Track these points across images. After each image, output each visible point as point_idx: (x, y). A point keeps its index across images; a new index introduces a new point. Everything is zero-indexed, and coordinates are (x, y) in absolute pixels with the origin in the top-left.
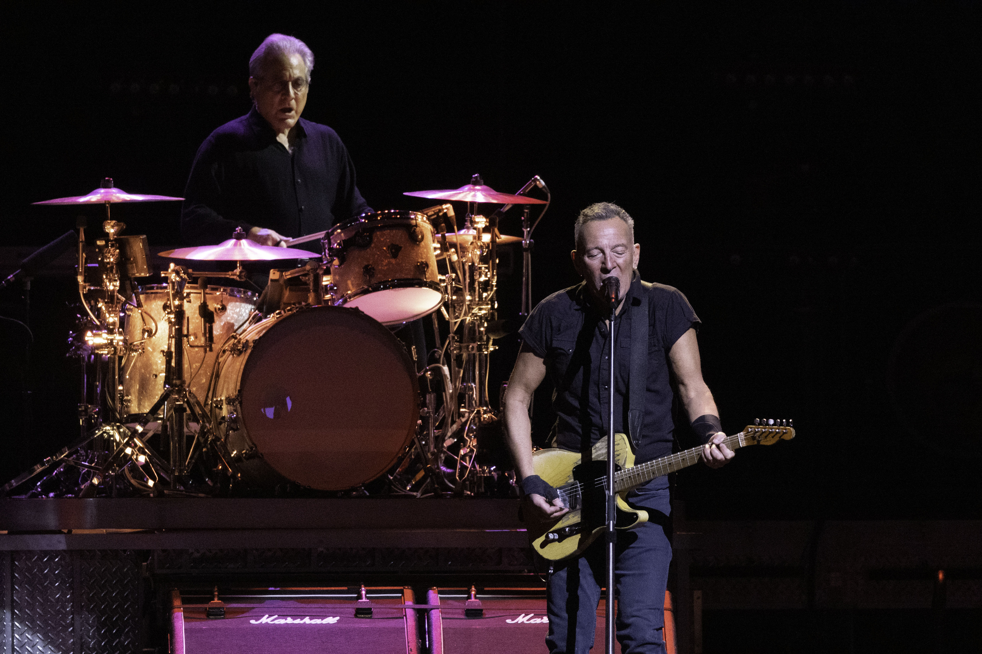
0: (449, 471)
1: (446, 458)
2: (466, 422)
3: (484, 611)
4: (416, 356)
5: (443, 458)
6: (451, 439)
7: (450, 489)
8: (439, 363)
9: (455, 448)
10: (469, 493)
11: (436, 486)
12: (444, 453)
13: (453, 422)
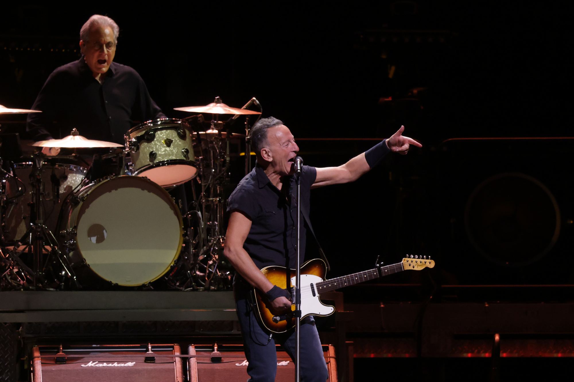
0: (201, 274)
1: (199, 267)
2: (212, 245)
3: (222, 359)
4: (182, 206)
5: (198, 267)
6: (203, 255)
7: (202, 286)
8: (195, 210)
9: (205, 261)
10: (213, 288)
11: (194, 284)
12: (199, 264)
13: (204, 245)
